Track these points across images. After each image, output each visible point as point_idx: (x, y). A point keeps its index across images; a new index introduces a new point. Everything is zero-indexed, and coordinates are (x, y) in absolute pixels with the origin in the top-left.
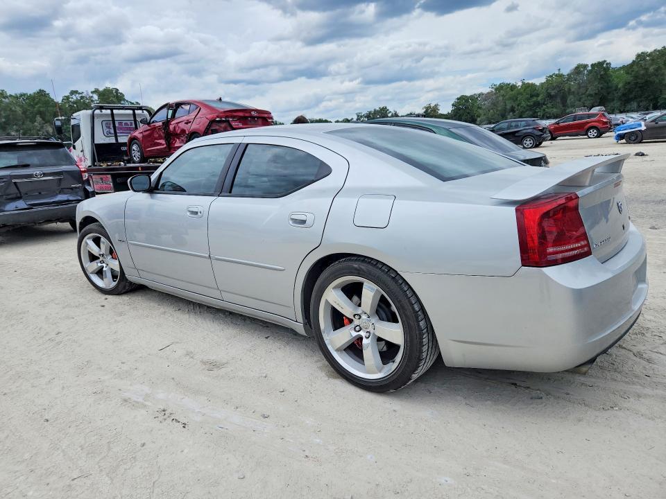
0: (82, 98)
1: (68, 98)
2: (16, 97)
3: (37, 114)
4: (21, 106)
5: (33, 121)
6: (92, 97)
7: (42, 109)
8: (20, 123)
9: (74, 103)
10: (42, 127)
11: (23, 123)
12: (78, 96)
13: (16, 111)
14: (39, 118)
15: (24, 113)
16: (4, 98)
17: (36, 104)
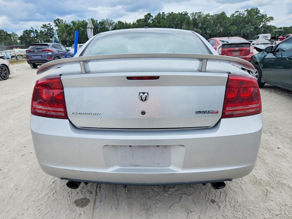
0: (240, 14)
1: (233, 14)
2: (213, 16)
3: (219, 23)
4: (213, 20)
5: (216, 26)
6: (244, 13)
7: (221, 21)
8: (211, 27)
9: (235, 17)
10: (219, 29)
11: (213, 27)
12: (238, 14)
13: (211, 22)
14: (219, 25)
15: (214, 23)
16: (209, 16)
17: (220, 18)
